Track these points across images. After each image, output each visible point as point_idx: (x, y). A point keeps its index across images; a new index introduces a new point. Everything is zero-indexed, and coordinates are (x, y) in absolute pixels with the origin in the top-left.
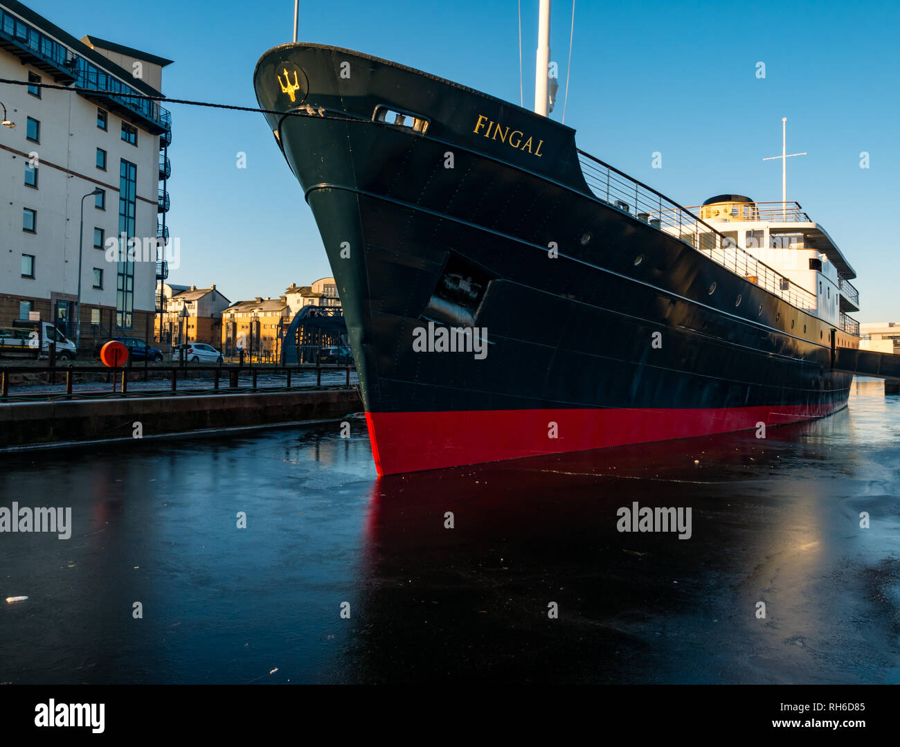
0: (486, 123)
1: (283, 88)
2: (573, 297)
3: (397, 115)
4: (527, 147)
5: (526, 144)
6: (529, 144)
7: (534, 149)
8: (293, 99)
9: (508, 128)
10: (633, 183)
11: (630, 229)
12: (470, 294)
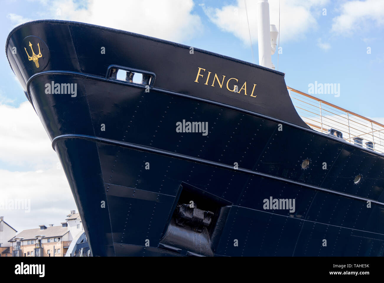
0: (204, 73)
1: (29, 57)
2: (300, 216)
3: (127, 72)
4: (243, 91)
5: (242, 88)
6: (244, 88)
7: (249, 92)
8: (37, 65)
9: (224, 76)
10: (345, 112)
11: (347, 153)
12: (204, 221)
